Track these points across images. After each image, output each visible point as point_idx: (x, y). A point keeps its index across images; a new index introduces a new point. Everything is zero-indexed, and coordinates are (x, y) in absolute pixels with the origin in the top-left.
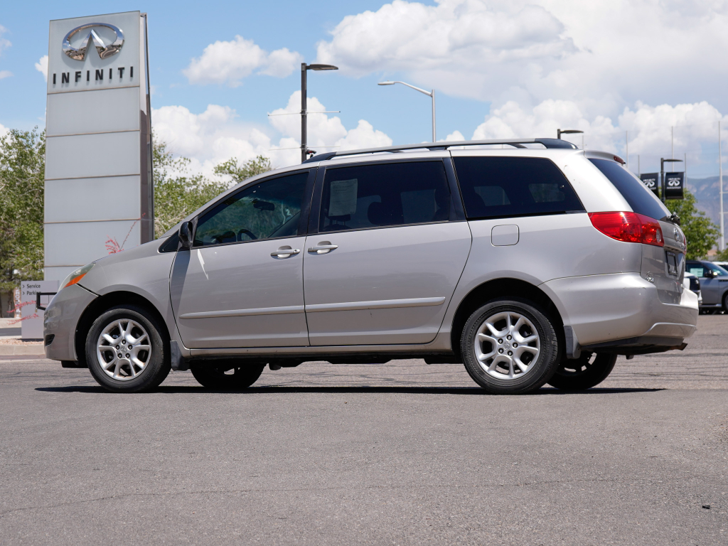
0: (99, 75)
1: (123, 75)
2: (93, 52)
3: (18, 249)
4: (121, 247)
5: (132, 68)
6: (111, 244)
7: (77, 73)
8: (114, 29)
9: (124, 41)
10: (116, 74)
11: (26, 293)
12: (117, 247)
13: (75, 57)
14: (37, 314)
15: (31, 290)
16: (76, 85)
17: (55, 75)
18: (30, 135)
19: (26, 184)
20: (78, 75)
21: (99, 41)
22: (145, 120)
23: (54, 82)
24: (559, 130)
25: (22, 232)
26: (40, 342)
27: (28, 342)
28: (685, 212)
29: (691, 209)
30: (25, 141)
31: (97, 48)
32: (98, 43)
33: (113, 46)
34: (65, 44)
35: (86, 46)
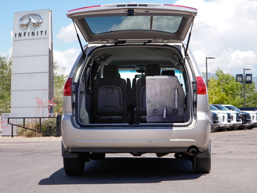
0: (33, 34)
1: (42, 34)
2: (31, 25)
4: (41, 100)
5: (46, 31)
6: (37, 99)
7: (24, 33)
8: (39, 16)
9: (43, 21)
10: (39, 33)
11: (4, 118)
13: (24, 27)
14: (8, 126)
15: (5, 117)
16: (24, 38)
17: (16, 34)
18: (5, 58)
20: (25, 34)
22: (51, 53)
23: (16, 36)
24: (206, 57)
25: (2, 94)
26: (9, 137)
27: (4, 137)
28: (252, 89)
29: (254, 88)
30: (4, 60)
31: (32, 23)
32: (33, 21)
33: (38, 23)
34: (20, 22)
35: (28, 23)
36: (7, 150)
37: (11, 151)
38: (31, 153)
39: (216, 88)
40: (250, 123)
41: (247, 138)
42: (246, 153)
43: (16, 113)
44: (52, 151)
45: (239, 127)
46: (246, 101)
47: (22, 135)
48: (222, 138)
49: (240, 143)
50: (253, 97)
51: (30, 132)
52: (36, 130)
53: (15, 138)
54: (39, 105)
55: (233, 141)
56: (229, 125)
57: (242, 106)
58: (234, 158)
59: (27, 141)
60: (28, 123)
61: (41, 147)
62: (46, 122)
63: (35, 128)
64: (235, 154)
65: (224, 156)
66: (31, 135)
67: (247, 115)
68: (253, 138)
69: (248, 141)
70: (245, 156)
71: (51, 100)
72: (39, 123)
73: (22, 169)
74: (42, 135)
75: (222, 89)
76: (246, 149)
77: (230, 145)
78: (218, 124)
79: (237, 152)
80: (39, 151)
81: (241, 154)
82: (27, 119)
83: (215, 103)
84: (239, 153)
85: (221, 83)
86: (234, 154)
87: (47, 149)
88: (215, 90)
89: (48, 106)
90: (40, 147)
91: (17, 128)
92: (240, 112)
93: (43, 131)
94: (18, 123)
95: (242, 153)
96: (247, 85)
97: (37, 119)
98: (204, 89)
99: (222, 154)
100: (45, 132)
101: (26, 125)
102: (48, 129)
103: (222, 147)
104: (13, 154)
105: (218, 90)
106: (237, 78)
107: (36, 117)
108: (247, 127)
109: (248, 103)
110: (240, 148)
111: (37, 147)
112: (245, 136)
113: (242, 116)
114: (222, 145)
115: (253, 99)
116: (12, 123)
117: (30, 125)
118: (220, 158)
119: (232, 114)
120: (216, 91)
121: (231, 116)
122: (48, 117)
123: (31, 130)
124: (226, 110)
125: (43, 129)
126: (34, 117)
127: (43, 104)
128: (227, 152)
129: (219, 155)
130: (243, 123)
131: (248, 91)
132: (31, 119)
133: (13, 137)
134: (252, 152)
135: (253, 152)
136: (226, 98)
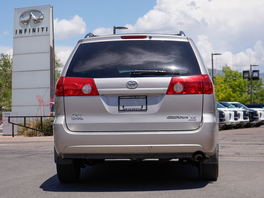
0: (34, 30)
1: (43, 31)
2: (32, 22)
3: (4, 99)
4: (42, 98)
5: (47, 28)
6: (38, 97)
7: (25, 30)
8: (40, 12)
9: (44, 17)
10: (40, 30)
11: (4, 116)
12: (41, 98)
13: (25, 23)
14: (8, 125)
15: (6, 115)
16: (25, 34)
17: (16, 30)
18: (8, 55)
19: (7, 74)
21: (34, 17)
22: (52, 50)
23: (16, 33)
24: (212, 54)
25: (5, 92)
26: (10, 136)
27: (5, 136)
28: (259, 85)
29: (261, 84)
30: (6, 57)
31: (33, 20)
32: (34, 18)
33: (39, 19)
34: (21, 18)
35: (29, 19)
36: (4, 152)
37: (8, 153)
38: (28, 154)
39: (223, 85)
40: (257, 121)
41: (255, 137)
42: (255, 154)
43: (17, 112)
44: (51, 152)
45: (246, 124)
46: (253, 98)
47: (23, 134)
48: (229, 137)
49: (248, 143)
50: (260, 94)
51: (32, 131)
52: (38, 129)
53: (16, 137)
54: (40, 104)
55: (241, 140)
56: (236, 122)
57: (249, 103)
58: (243, 160)
59: (28, 141)
60: (30, 122)
61: (41, 147)
62: (47, 121)
63: (37, 127)
64: (244, 156)
65: (232, 158)
66: (33, 134)
67: (254, 113)
68: (261, 136)
69: (256, 141)
70: (254, 158)
71: (53, 99)
72: (40, 122)
73: (14, 175)
74: (43, 135)
75: (229, 86)
76: (255, 149)
77: (237, 145)
78: (225, 122)
79: (246, 154)
80: (37, 153)
81: (249, 156)
82: (28, 118)
83: (221, 100)
84: (247, 154)
85: (228, 80)
86: (242, 155)
87: (47, 150)
88: (221, 87)
89: (50, 104)
90: (39, 148)
91: (18, 127)
92: (247, 110)
93: (45, 130)
94: (19, 122)
95: (251, 154)
96: (254, 81)
97: (38, 118)
98: (211, 88)
99: (230, 155)
100: (47, 131)
101: (27, 124)
102: (49, 128)
103: (229, 147)
104: (9, 156)
105: (225, 87)
106: (244, 75)
107: (37, 116)
108: (255, 125)
109: (255, 100)
110: (248, 149)
111: (36, 148)
112: (252, 134)
113: (249, 113)
114: (229, 145)
115: (260, 96)
116: (12, 122)
117: (31, 124)
118: (228, 160)
119: (238, 112)
120: (223, 88)
121: (238, 113)
122: (49, 115)
123: (32, 129)
124: (233, 108)
125: (44, 128)
126: (35, 116)
127: (44, 103)
128: (235, 153)
129: (226, 157)
130: (250, 121)
131: (255, 87)
132: (33, 118)
133: (14, 136)
134: (261, 153)
135: (263, 153)
136: (233, 95)
